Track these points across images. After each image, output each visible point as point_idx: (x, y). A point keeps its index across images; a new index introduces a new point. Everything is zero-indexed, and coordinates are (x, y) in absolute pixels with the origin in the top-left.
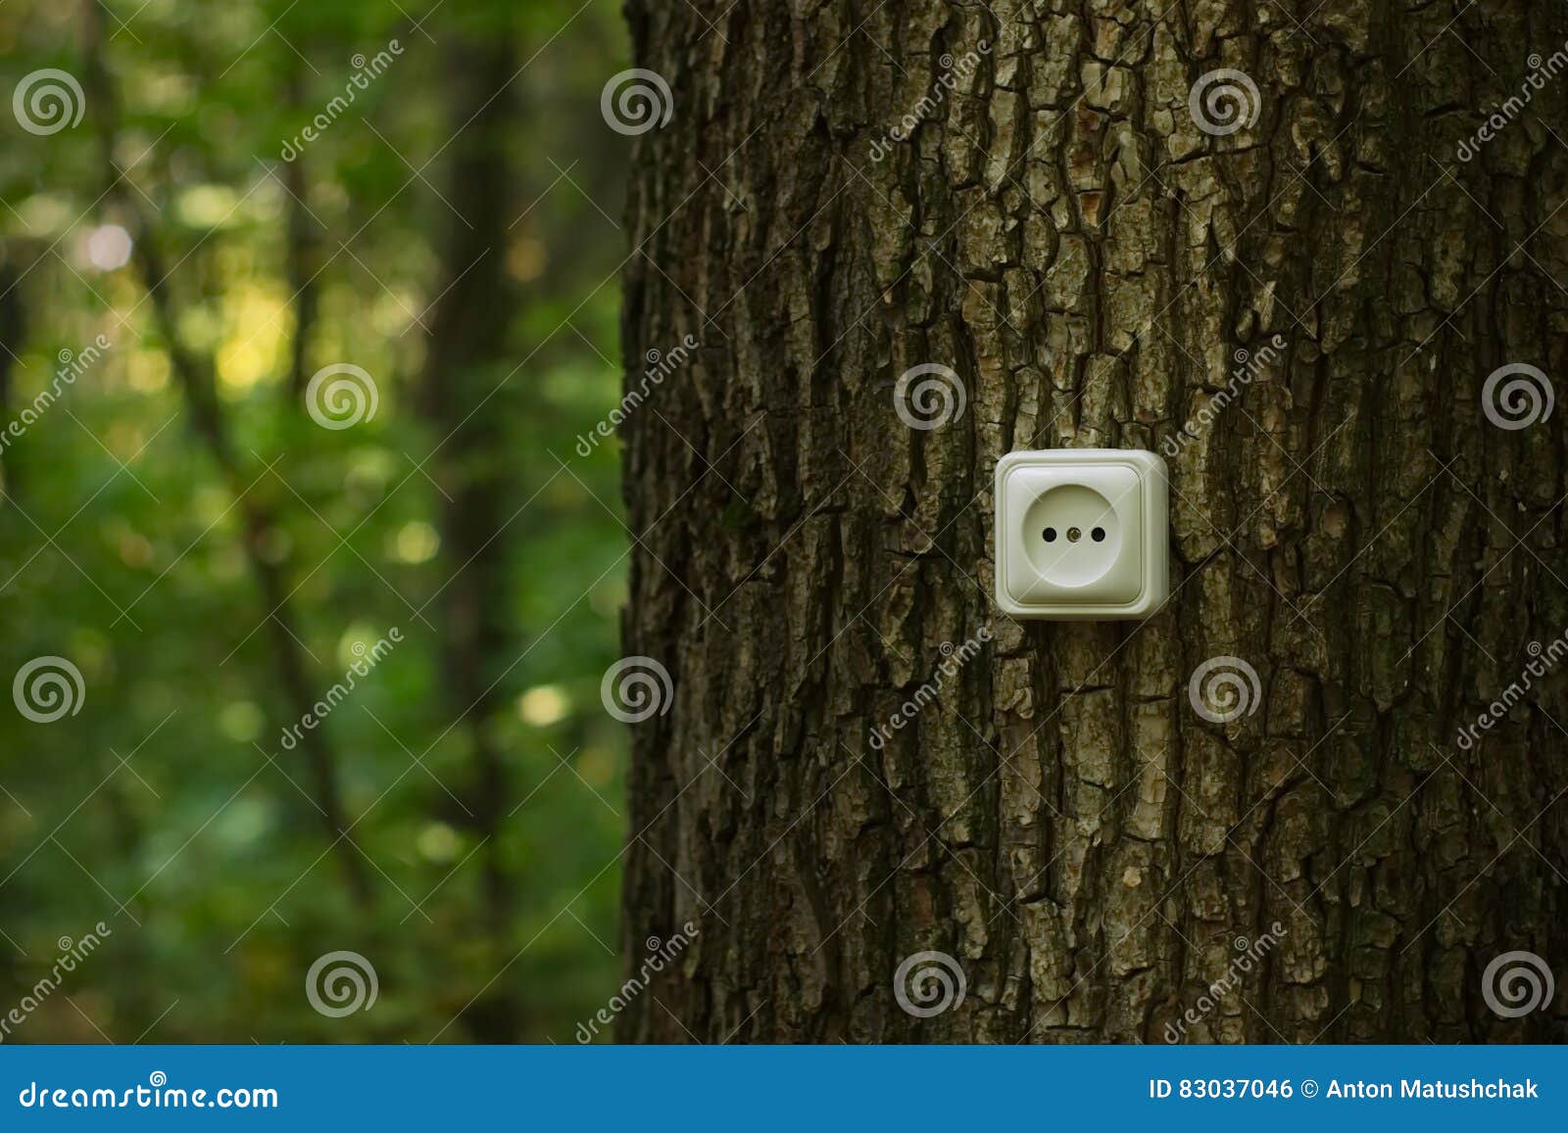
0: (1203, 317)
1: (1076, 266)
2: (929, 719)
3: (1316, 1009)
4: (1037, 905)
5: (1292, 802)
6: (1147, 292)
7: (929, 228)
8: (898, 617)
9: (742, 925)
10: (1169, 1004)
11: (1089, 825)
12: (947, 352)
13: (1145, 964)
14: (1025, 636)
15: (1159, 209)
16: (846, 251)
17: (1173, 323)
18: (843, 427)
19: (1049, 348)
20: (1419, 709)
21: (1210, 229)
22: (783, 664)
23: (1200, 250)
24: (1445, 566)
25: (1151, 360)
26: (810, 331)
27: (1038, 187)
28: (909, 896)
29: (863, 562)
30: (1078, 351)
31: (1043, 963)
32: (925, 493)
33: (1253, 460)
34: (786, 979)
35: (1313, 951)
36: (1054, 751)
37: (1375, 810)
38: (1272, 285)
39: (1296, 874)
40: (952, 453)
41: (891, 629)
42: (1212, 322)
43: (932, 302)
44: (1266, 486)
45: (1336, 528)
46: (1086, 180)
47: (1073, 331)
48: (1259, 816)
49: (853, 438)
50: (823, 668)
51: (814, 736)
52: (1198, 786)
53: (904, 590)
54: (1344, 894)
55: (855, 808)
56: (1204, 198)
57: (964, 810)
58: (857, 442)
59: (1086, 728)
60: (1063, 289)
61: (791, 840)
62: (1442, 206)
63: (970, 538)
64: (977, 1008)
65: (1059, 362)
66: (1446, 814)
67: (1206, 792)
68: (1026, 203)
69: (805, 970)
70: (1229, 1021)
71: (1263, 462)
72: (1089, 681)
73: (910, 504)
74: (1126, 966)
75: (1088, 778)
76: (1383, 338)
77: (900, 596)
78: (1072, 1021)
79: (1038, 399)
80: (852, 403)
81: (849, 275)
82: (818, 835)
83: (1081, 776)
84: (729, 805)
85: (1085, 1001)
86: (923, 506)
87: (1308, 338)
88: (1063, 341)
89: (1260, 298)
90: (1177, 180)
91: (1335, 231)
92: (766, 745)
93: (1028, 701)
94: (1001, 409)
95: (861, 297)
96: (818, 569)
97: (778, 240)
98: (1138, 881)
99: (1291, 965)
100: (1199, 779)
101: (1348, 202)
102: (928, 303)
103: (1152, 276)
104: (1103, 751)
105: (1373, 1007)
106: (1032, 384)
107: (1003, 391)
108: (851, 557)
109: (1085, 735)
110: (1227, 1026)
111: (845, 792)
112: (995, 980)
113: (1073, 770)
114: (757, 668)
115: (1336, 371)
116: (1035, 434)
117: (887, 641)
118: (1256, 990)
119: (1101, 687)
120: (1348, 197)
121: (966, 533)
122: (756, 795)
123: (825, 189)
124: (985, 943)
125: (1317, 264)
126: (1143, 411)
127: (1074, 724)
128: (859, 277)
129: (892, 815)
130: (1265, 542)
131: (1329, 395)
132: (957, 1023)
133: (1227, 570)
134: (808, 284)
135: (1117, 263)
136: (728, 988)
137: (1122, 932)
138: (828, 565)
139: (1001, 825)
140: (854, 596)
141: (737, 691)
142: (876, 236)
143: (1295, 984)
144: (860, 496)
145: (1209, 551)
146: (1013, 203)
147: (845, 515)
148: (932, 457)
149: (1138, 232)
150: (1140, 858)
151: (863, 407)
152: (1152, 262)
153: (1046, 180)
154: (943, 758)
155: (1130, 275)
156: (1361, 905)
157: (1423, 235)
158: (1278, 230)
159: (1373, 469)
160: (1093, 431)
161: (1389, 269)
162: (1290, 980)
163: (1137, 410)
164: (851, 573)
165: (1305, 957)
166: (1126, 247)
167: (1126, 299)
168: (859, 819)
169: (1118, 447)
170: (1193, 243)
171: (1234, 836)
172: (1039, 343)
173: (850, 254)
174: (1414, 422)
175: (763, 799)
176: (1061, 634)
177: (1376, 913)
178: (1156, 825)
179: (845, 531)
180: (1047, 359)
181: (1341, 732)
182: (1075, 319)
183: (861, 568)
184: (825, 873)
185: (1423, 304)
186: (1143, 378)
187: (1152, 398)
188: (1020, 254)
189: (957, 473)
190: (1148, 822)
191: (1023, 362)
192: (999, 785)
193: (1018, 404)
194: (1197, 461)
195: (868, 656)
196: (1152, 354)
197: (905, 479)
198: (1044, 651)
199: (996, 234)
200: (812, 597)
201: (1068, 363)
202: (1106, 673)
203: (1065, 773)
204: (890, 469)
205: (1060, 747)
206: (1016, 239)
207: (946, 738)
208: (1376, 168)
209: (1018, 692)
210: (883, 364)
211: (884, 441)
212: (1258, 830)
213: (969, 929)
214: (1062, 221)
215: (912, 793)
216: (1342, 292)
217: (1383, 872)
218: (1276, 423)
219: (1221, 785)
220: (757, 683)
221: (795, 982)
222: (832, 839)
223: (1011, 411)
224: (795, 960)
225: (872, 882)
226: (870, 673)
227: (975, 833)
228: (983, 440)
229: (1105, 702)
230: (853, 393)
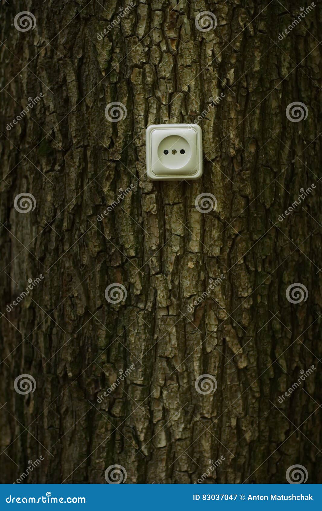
0: (211, 80)
1: (169, 64)
2: (120, 216)
3: (249, 305)
4: (159, 276)
5: (241, 238)
6: (193, 72)
7: (118, 51)
8: (109, 182)
9: (51, 288)
10: (202, 306)
11: (176, 249)
12: (125, 92)
13: (195, 293)
14: (153, 187)
15: (196, 45)
16: (87, 58)
17: (200, 82)
18: (87, 118)
19: (160, 91)
20: (278, 207)
21: (213, 51)
22: (64, 199)
23: (210, 58)
24: (285, 161)
25: (194, 95)
26: (76, 85)
27: (156, 37)
28: (114, 275)
29: (95, 164)
30: (170, 91)
31: (162, 295)
32: (118, 140)
33: (227, 127)
34: (70, 305)
35: (247, 286)
36: (163, 224)
37: (266, 240)
38: (233, 70)
39: (242, 262)
40: (126, 126)
41: (106, 186)
42: (214, 82)
43: (119, 75)
44: (232, 136)
45: (252, 149)
46: (172, 34)
47: (168, 85)
48: (229, 243)
49: (90, 122)
50: (81, 200)
51: (78, 223)
52: (211, 234)
53: (111, 172)
54: (256, 267)
55: (95, 246)
56: (211, 41)
57: (133, 245)
58: (92, 123)
59: (174, 217)
60: (165, 71)
61: (71, 258)
62: (284, 45)
63: (133, 155)
64: (138, 311)
65: (163, 96)
66: (285, 241)
67: (214, 236)
68: (152, 41)
69: (78, 302)
70: (222, 310)
71: (231, 128)
72: (175, 201)
73: (112, 144)
74: (189, 294)
75: (175, 233)
76: (266, 88)
77: (109, 175)
78: (170, 313)
79: (156, 108)
80: (90, 110)
81: (88, 67)
82: (80, 256)
83: (173, 233)
84: (43, 248)
85: (175, 306)
86: (117, 144)
87: (244, 87)
88: (165, 88)
89: (229, 74)
90: (202, 35)
91: (252, 52)
92: (59, 227)
93: (155, 208)
94: (143, 111)
95: (92, 74)
96: (79, 166)
97: (60, 55)
98: (193, 266)
99: (241, 291)
100: (211, 232)
101: (256, 43)
102: (117, 75)
103: (194, 67)
104: (180, 224)
105: (265, 304)
106: (154, 103)
107: (144, 105)
108: (90, 162)
109: (174, 218)
110: (221, 312)
111: (92, 241)
112: (144, 301)
113: (170, 231)
114: (54, 201)
115: (253, 98)
116: (155, 119)
117: (105, 190)
118: (229, 300)
119: (179, 203)
120: (256, 41)
121: (131, 152)
122: (56, 243)
123: (79, 37)
124: (141, 289)
125: (246, 63)
126: (192, 111)
127: (170, 216)
128: (92, 67)
129: (107, 248)
130: (232, 154)
131: (250, 106)
132: (132, 316)
133: (220, 163)
134: (74, 69)
135: (183, 62)
136: (46, 310)
137: (187, 283)
138: (83, 165)
139: (145, 250)
140: (92, 175)
141: (46, 209)
142: (99, 53)
143: (242, 297)
144: (93, 142)
145: (214, 157)
146: (147, 42)
147: (89, 148)
148: (120, 128)
149: (190, 52)
150: (193, 259)
151: (94, 111)
152: (194, 62)
153: (159, 34)
154: (125, 228)
155: (187, 66)
156: (261, 271)
157: (278, 54)
158: (234, 52)
159: (263, 130)
160: (175, 118)
161: (267, 65)
162: (240, 296)
163: (189, 111)
164: (91, 168)
165: (245, 289)
166: (186, 57)
167: (186, 74)
168: (97, 250)
169: (183, 123)
170: (207, 56)
171: (222, 250)
172: (156, 89)
173: (88, 60)
174: (276, 115)
175: (58, 245)
176: (165, 186)
177: (265, 273)
178: (197, 248)
179: (89, 153)
180: (159, 94)
181: (255, 215)
182: (169, 81)
183: (94, 166)
184: (83, 269)
185: (278, 77)
186: (192, 100)
187: (195, 107)
188: (149, 59)
189: (128, 133)
190: (194, 247)
191: (150, 95)
192: (144, 236)
193: (149, 110)
194: (210, 128)
195: (98, 195)
196: (194, 92)
197: (110, 135)
198: (159, 191)
199: (141, 52)
200: (77, 176)
201: (166, 96)
202: (181, 198)
203: (166, 232)
204: (105, 132)
205: (165, 223)
206: (148, 55)
207: (126, 222)
208: (264, 32)
209: (152, 205)
210: (102, 96)
211: (102, 122)
212: (229, 248)
213: (135, 285)
214: (164, 48)
215: (114, 240)
216: (255, 72)
217: (267, 260)
218: (234, 115)
219: (218, 233)
220: (54, 206)
221: (73, 306)
222: (85, 257)
223: (147, 112)
224: (73, 299)
225: (101, 271)
226: (99, 201)
227: (137, 253)
228: (137, 122)
229: (180, 208)
230: (91, 106)
